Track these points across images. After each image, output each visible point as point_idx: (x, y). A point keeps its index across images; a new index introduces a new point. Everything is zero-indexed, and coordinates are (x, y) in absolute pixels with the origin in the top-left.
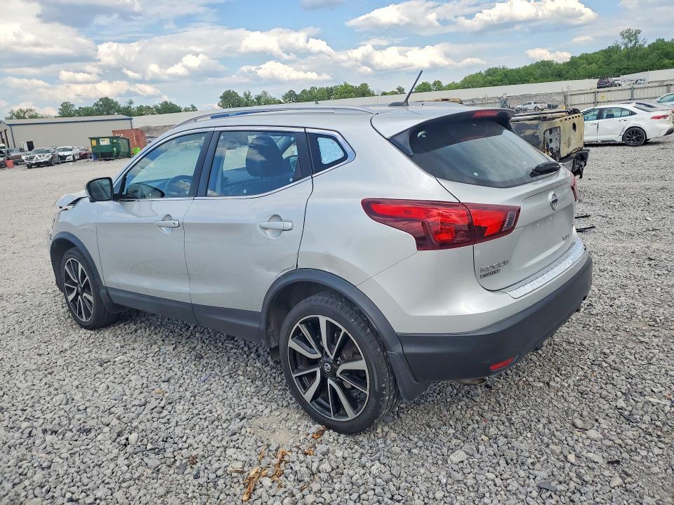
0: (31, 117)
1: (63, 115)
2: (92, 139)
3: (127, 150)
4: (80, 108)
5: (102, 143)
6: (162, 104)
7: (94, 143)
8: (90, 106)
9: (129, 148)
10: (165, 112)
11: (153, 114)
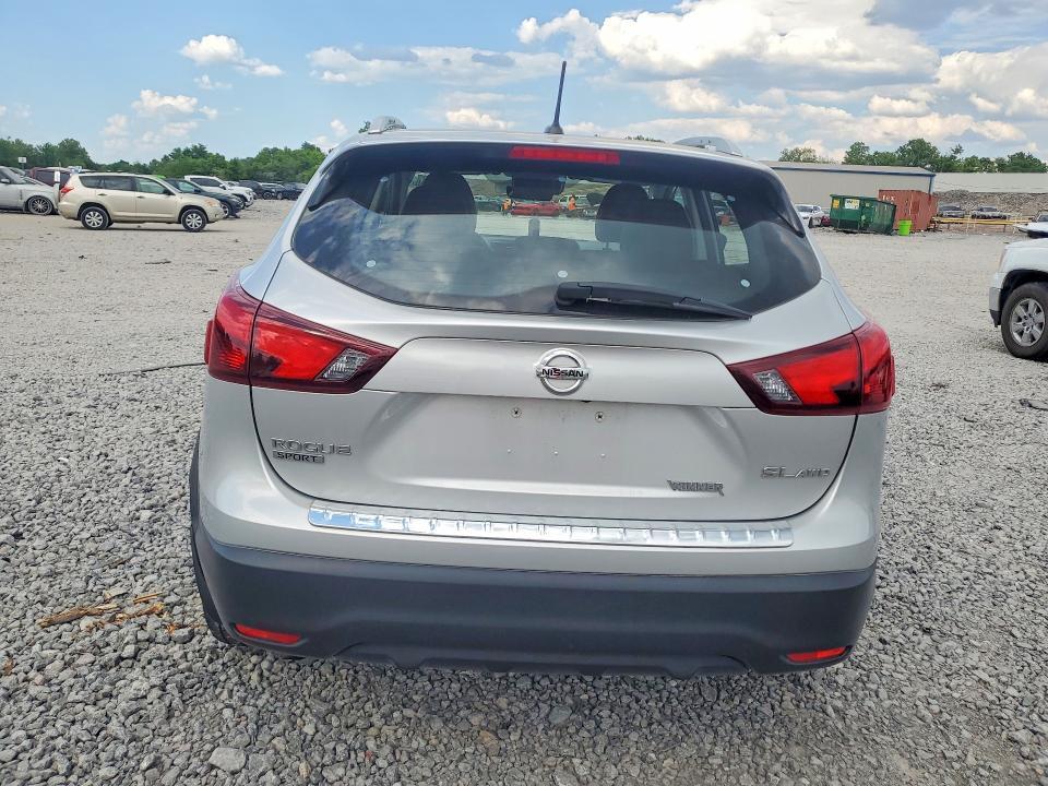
0: (808, 160)
1: (848, 161)
2: (835, 197)
3: (886, 223)
4: (876, 153)
5: (848, 206)
6: (1012, 158)
7: (837, 203)
8: (890, 151)
9: (893, 220)
10: (1015, 171)
11: (990, 171)
